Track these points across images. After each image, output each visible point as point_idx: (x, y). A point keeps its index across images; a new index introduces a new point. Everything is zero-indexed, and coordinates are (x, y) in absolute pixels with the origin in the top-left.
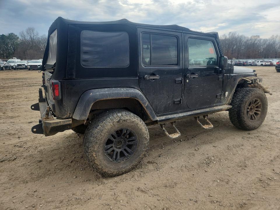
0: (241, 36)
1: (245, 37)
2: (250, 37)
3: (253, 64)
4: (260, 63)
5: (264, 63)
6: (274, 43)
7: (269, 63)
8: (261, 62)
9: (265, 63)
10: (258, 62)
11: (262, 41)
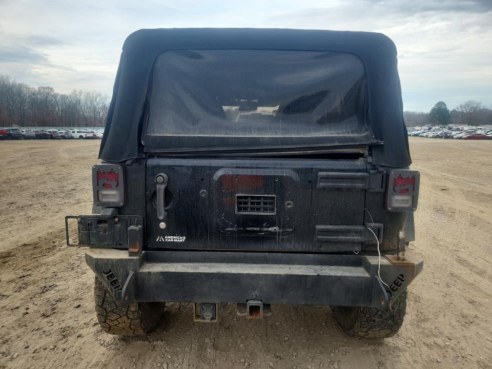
0: (20, 85)
1: (28, 88)
2: (36, 88)
3: (66, 136)
4: (77, 135)
5: (84, 135)
6: (79, 102)
7: (91, 135)
8: (78, 132)
9: (86, 135)
10: (74, 132)
11: (59, 97)
